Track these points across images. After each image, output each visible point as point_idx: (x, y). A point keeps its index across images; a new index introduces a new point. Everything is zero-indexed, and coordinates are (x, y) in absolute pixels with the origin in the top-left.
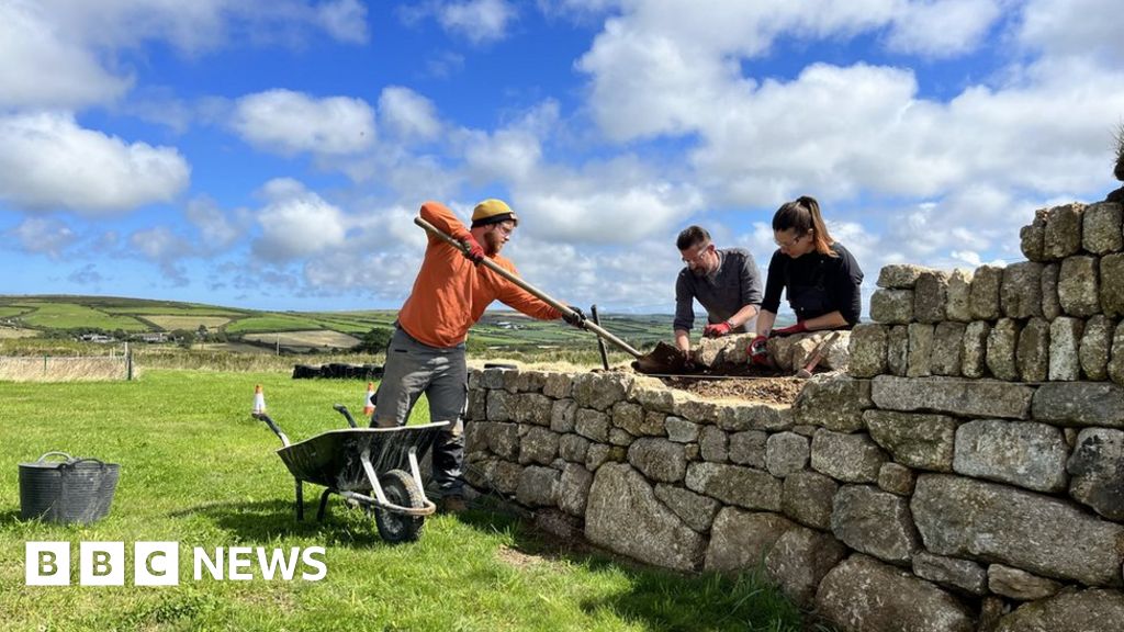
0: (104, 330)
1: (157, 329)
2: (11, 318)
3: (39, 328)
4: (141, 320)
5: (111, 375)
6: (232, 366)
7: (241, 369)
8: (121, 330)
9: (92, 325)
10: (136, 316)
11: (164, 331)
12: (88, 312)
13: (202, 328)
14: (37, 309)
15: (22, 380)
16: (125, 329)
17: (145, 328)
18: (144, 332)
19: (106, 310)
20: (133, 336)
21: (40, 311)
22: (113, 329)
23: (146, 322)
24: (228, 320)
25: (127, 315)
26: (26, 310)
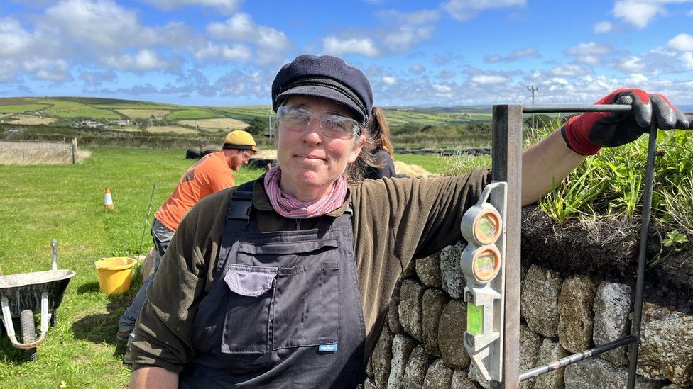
0: (94, 118)
1: (125, 118)
2: (38, 111)
3: (55, 117)
4: (116, 112)
5: (63, 160)
6: (160, 145)
7: (166, 147)
8: (104, 119)
9: (87, 115)
10: (112, 110)
11: (129, 119)
12: (84, 107)
13: (153, 117)
14: (53, 105)
15: (10, 163)
16: (107, 118)
17: (119, 117)
18: (118, 119)
19: (95, 106)
20: (111, 122)
21: (55, 106)
22: (100, 118)
23: (119, 113)
24: (168, 112)
25: (107, 109)
26: (46, 106)
